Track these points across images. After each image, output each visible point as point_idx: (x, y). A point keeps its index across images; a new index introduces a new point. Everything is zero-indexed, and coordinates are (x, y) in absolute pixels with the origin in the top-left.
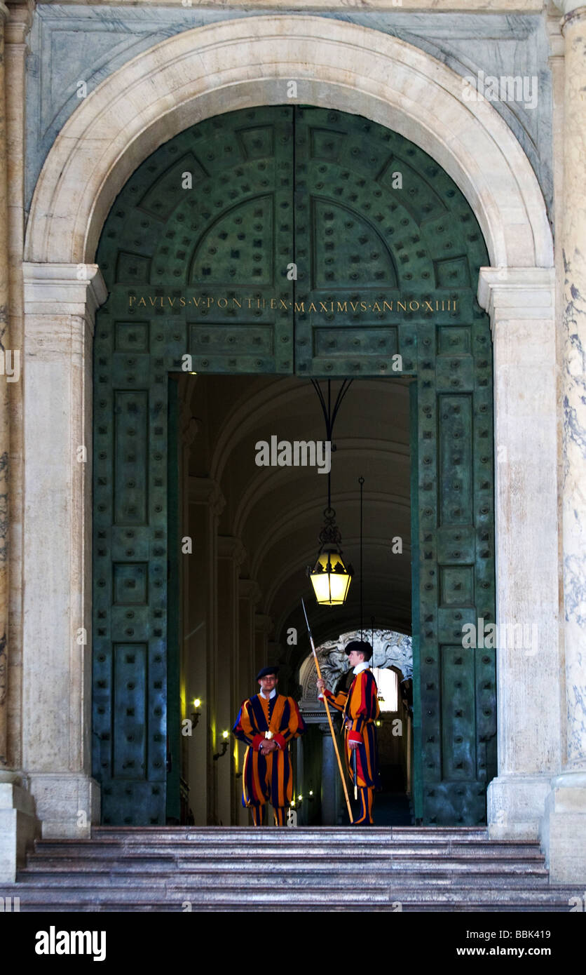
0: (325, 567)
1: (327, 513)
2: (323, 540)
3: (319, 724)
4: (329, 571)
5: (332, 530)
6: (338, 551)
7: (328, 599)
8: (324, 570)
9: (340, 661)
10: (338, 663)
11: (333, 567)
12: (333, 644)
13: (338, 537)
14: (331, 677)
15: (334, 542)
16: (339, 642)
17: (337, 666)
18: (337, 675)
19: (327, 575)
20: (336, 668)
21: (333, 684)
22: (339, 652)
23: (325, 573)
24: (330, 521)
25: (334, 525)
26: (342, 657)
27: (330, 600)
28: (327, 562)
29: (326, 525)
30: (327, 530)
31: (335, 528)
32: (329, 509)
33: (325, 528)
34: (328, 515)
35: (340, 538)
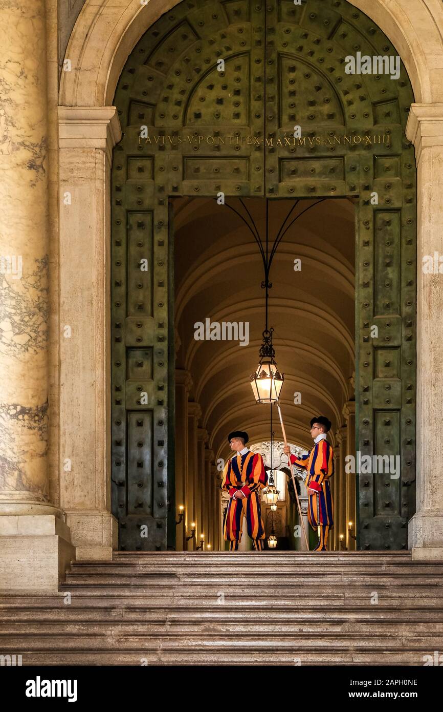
1: (265, 333)
2: (262, 354)
4: (271, 377)
5: (269, 347)
6: (273, 363)
13: (272, 352)
15: (271, 356)
24: (267, 340)
25: (270, 344)
27: (270, 399)
29: (264, 343)
30: (265, 347)
31: (272, 345)
32: (266, 331)
33: (263, 345)
34: (265, 336)
35: (274, 353)
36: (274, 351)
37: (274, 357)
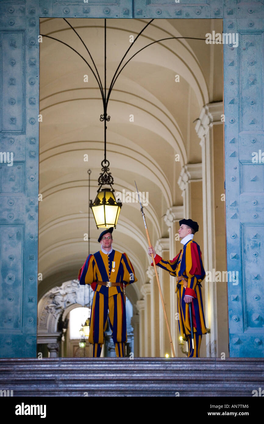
0: (101, 200)
1: (104, 162)
2: (102, 182)
3: (47, 344)
4: (104, 203)
5: (108, 175)
6: (111, 190)
7: (104, 223)
8: (101, 203)
9: (62, 301)
10: (60, 303)
11: (107, 200)
12: (57, 290)
13: (111, 180)
14: (56, 312)
15: (109, 184)
16: (61, 289)
17: (59, 304)
18: (59, 311)
19: (103, 206)
20: (59, 306)
21: (57, 317)
22: (61, 295)
23: (101, 204)
24: (105, 169)
25: (108, 172)
26: (63, 299)
27: (105, 224)
28: (103, 197)
29: (103, 172)
30: (104, 175)
31: (109, 174)
32: (105, 161)
33: (102, 174)
34: (104, 165)
35: (113, 181)
36: (112, 179)
37: (113, 184)
